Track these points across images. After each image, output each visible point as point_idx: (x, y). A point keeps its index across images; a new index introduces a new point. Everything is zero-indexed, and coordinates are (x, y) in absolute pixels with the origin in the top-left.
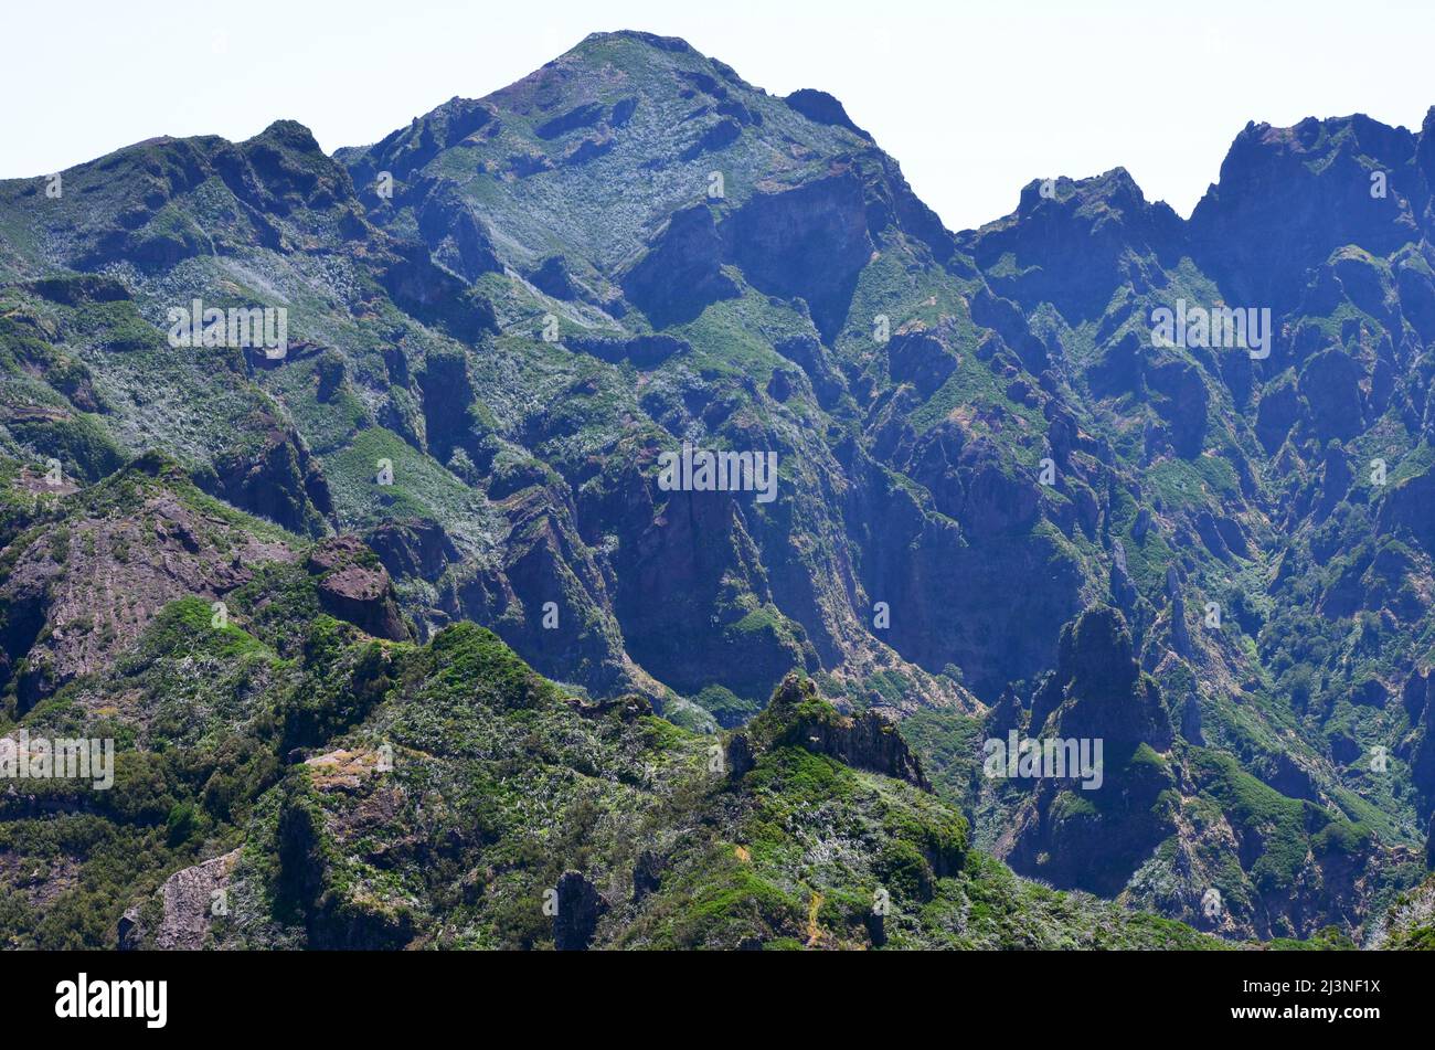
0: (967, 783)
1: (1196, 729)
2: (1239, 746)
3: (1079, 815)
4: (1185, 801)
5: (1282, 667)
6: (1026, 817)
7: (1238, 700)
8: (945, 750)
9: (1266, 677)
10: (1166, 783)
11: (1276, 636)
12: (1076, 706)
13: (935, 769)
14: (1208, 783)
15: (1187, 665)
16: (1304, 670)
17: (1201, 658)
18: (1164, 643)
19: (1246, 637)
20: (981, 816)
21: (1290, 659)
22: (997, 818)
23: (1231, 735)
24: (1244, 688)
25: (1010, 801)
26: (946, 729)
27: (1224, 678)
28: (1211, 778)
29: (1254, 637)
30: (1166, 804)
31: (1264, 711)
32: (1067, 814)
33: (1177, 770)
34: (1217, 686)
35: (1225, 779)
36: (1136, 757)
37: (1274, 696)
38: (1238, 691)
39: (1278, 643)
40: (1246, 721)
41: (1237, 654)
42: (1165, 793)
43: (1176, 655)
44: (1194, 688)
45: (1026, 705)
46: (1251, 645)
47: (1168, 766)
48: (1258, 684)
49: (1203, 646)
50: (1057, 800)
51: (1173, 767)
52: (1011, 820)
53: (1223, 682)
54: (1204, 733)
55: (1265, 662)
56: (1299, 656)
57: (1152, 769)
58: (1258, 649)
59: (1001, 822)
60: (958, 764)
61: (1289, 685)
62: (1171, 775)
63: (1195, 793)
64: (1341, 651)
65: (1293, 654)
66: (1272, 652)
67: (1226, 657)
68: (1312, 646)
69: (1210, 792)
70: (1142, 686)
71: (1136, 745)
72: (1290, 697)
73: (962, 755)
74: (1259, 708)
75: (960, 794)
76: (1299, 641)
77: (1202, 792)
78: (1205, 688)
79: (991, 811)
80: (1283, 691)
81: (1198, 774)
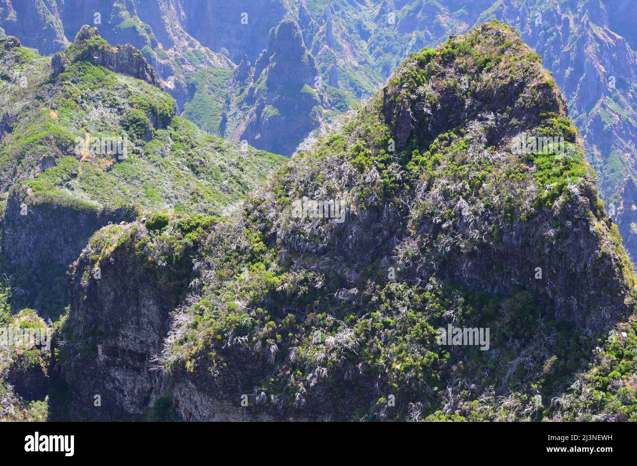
0: (225, 100)
1: (336, 81)
2: (356, 89)
3: (275, 116)
4: (324, 111)
5: (379, 54)
6: (251, 116)
7: (356, 68)
8: (215, 85)
9: (371, 59)
10: (316, 103)
11: (376, 41)
12: (275, 66)
13: (210, 94)
14: (336, 104)
15: (333, 51)
16: (388, 57)
17: (339, 49)
18: (323, 41)
19: (363, 41)
20: (230, 116)
21: (382, 51)
22: (238, 117)
23: (352, 84)
24: (359, 63)
25: (244, 110)
26: (215, 75)
27: (350, 58)
28: (338, 102)
29: (367, 41)
30: (315, 113)
31: (368, 74)
32: (269, 116)
33: (321, 97)
34: (347, 61)
35: (344, 102)
36: (302, 91)
37: (373, 67)
38: (356, 64)
39: (377, 44)
40: (360, 78)
41: (356, 48)
42: (315, 107)
43: (327, 47)
44: (335, 62)
45: (253, 66)
46: (365, 45)
47: (317, 95)
48: (366, 62)
49: (340, 43)
50: (265, 109)
51: (319, 95)
52: (244, 118)
53: (349, 60)
54: (339, 83)
55: (371, 53)
56: (386, 50)
57: (309, 96)
58: (368, 47)
59: (239, 119)
60: (220, 92)
61: (381, 63)
62: (318, 99)
63: (330, 108)
64: (405, 49)
65: (384, 49)
66: (374, 48)
67: (351, 49)
68: (392, 46)
69: (337, 108)
70: (306, 57)
71: (303, 85)
72: (381, 69)
73: (222, 88)
74: (366, 73)
75: (221, 106)
76: (387, 44)
77: (333, 108)
78: (341, 62)
79: (235, 114)
80: (378, 66)
81: (331, 99)
